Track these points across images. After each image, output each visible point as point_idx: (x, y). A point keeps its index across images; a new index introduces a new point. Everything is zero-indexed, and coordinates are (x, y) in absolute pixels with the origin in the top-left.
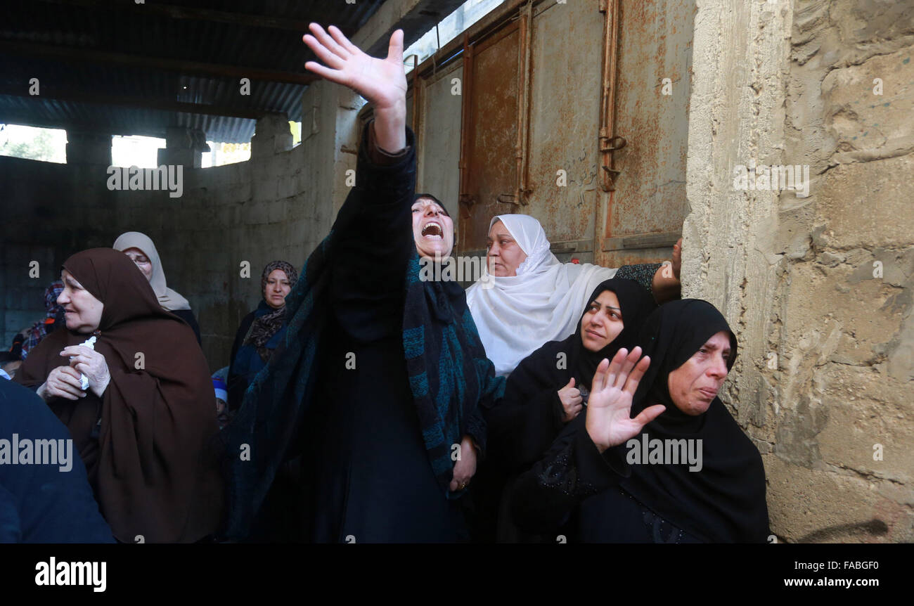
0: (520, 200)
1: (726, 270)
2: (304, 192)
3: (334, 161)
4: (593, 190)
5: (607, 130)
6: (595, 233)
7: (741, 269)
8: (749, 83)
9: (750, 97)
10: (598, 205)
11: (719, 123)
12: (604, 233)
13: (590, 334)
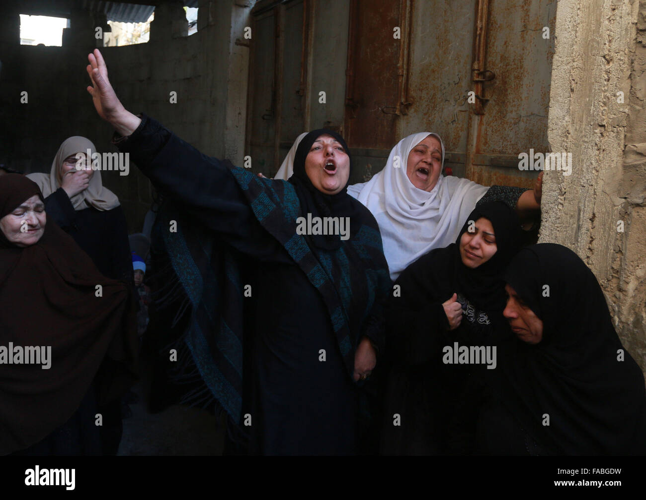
0: (401, 111)
1: (578, 204)
2: (200, 76)
3: (229, 53)
4: (465, 111)
5: (479, 63)
6: (467, 150)
7: (591, 206)
8: (601, 53)
9: (603, 66)
10: (469, 126)
11: (577, 83)
12: (474, 149)
13: (469, 254)
